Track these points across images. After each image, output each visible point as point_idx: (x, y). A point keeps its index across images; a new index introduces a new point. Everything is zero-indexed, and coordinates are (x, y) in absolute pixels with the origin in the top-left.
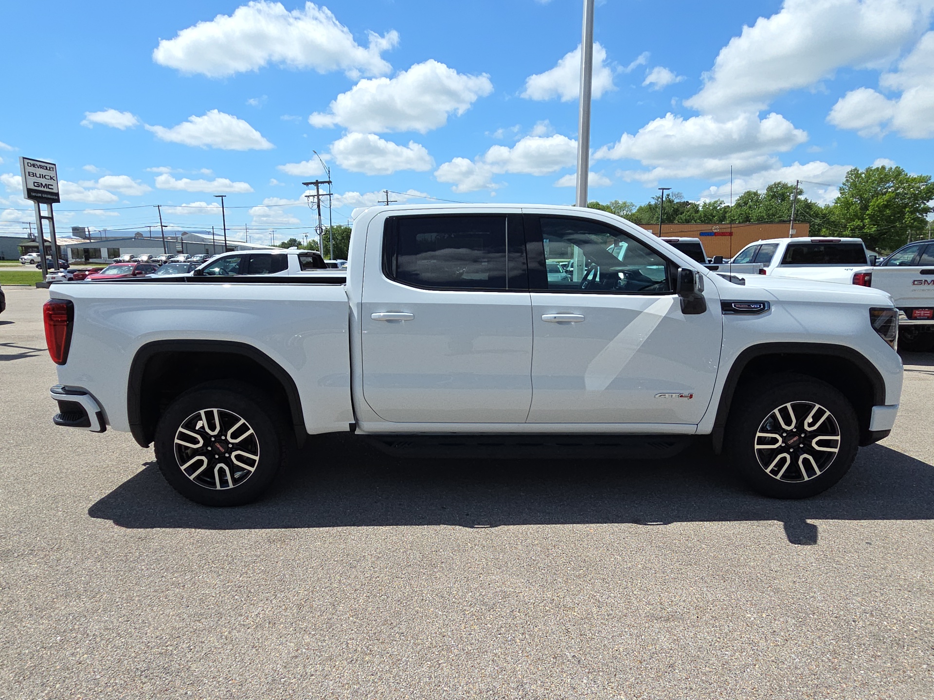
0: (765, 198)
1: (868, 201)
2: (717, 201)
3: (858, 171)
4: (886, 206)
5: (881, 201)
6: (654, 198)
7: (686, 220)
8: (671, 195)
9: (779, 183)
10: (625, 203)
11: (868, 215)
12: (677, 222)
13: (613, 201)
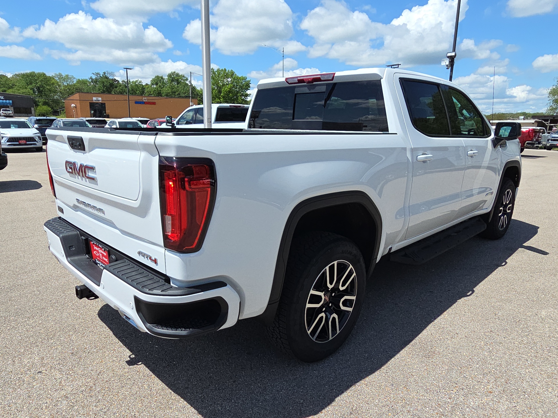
0: (167, 81)
1: (220, 88)
2: (137, 81)
3: (214, 70)
4: (229, 92)
5: (227, 88)
6: (94, 74)
7: (120, 92)
8: (106, 73)
9: (174, 72)
10: (67, 76)
11: (222, 96)
12: (114, 93)
13: (58, 73)
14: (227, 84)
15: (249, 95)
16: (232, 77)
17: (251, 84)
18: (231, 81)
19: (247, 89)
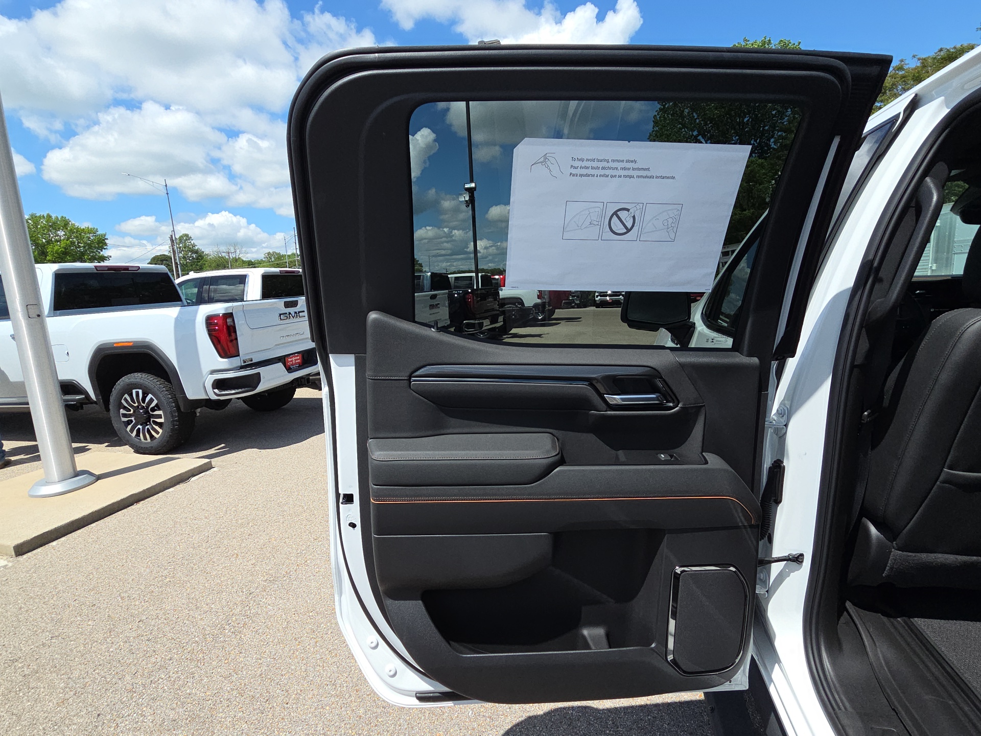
5: (59, 246)
14: (57, 241)
15: (106, 257)
16: (67, 229)
17: (107, 239)
18: (65, 235)
19: (102, 248)
